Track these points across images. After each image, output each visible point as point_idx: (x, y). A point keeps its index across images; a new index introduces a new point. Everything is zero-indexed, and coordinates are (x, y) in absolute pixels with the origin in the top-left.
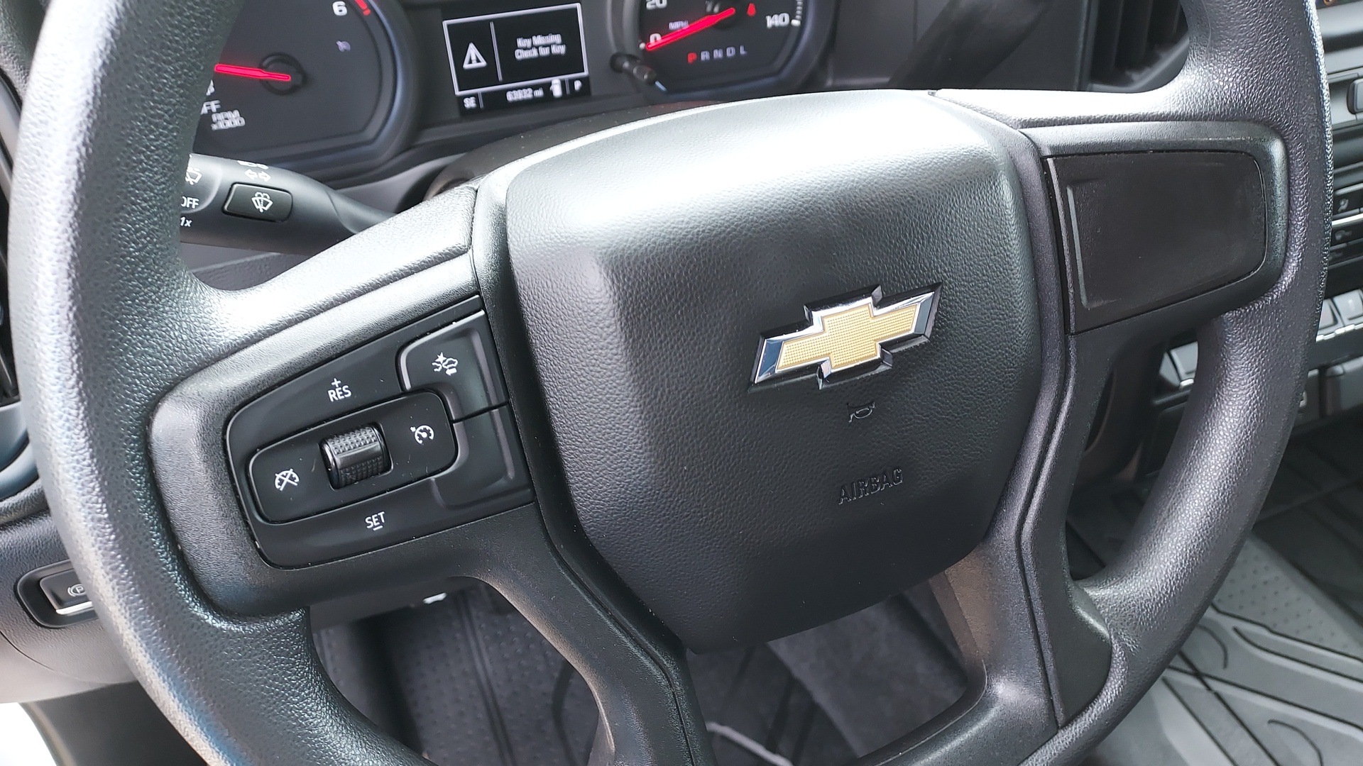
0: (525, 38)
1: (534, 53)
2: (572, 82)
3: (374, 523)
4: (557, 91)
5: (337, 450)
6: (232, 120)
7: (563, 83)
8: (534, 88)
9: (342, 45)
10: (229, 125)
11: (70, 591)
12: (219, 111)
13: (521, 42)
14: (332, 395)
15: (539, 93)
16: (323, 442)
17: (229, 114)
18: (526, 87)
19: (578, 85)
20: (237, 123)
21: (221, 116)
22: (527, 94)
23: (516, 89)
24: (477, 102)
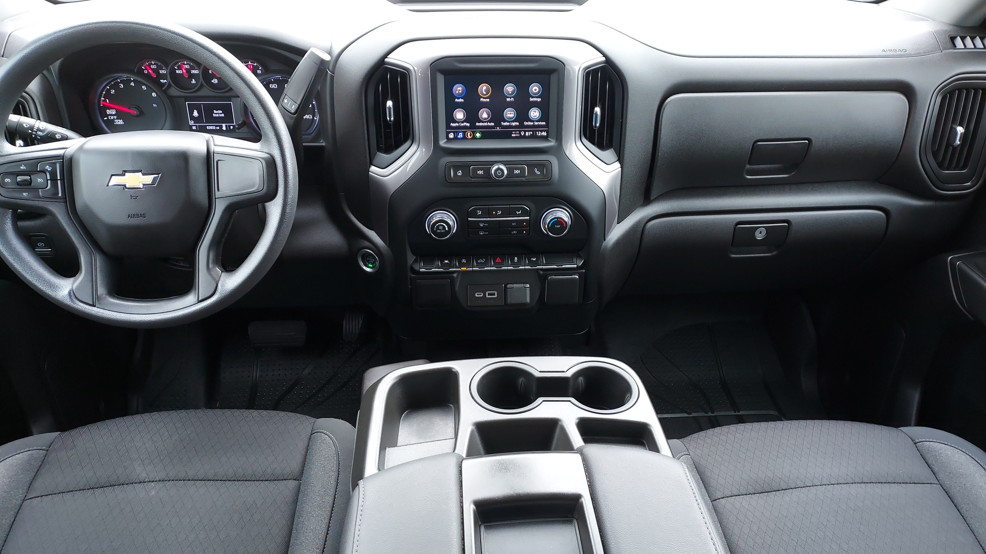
0: (216, 110)
1: (217, 115)
2: (230, 126)
3: (24, 194)
4: (224, 128)
5: (19, 179)
6: (120, 122)
7: (226, 126)
8: (216, 126)
9: (154, 105)
10: (119, 123)
11: (38, 244)
12: (116, 119)
13: (215, 111)
14: (21, 168)
15: (218, 128)
16: (18, 176)
17: (119, 120)
18: (214, 126)
19: (232, 127)
20: (121, 123)
21: (117, 121)
22: (214, 128)
23: (210, 126)
24: (197, 128)
